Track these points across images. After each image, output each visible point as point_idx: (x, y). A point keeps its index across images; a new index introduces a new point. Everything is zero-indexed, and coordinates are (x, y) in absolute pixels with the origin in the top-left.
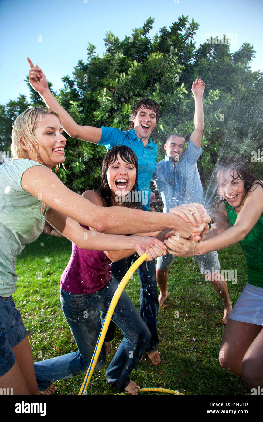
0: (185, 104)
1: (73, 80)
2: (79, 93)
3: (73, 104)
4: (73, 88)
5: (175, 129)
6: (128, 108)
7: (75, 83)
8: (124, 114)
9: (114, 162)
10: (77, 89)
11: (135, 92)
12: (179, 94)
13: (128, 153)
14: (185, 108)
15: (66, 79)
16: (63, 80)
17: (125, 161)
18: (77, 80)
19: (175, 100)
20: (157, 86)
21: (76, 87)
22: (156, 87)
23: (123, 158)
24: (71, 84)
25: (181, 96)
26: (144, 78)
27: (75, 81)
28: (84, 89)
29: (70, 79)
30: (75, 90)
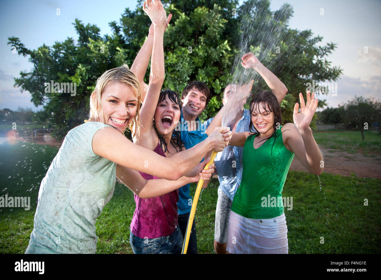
0: (227, 58)
1: (120, 26)
2: (125, 39)
3: (119, 51)
4: (119, 34)
5: (217, 80)
6: (173, 58)
7: (121, 29)
8: (169, 63)
9: (163, 100)
10: (123, 35)
11: (180, 43)
12: (222, 49)
13: (175, 96)
14: (227, 61)
15: (113, 25)
16: (110, 25)
17: (172, 101)
18: (123, 26)
19: (218, 54)
20: (202, 39)
21: (122, 33)
22: (200, 39)
23: (171, 99)
24: (117, 30)
25: (224, 52)
26: (190, 30)
27: (121, 27)
28: (130, 35)
29: (117, 25)
30: (121, 36)
